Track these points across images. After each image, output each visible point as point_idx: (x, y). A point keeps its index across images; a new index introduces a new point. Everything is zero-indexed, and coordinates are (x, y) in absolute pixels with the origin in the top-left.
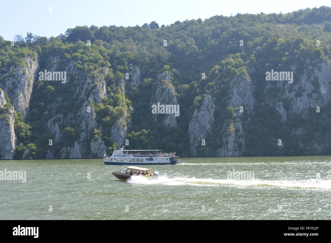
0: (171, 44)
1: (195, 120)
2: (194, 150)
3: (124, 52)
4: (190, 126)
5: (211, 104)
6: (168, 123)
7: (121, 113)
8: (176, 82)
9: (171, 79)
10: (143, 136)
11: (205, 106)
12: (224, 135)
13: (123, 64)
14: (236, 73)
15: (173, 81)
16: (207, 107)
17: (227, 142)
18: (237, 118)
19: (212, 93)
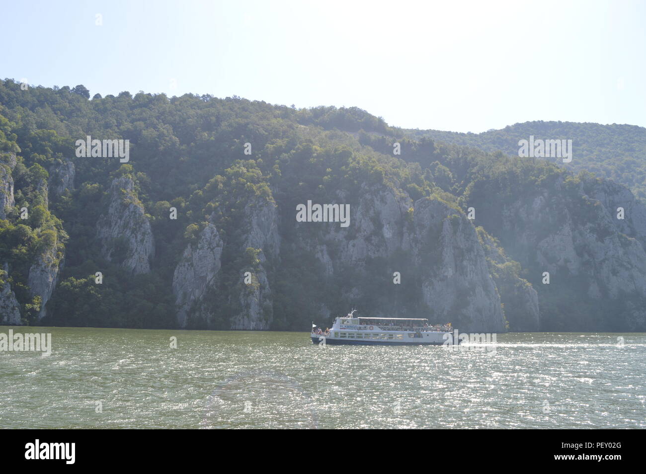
0: (129, 129)
1: (186, 264)
2: (182, 316)
3: (45, 131)
4: (176, 273)
5: (217, 239)
6: (133, 266)
7: (47, 242)
8: (144, 195)
9: (136, 190)
10: (93, 287)
11: (207, 241)
12: (242, 293)
13: (43, 151)
15: (140, 194)
16: (210, 244)
17: (248, 306)
19: (215, 221)
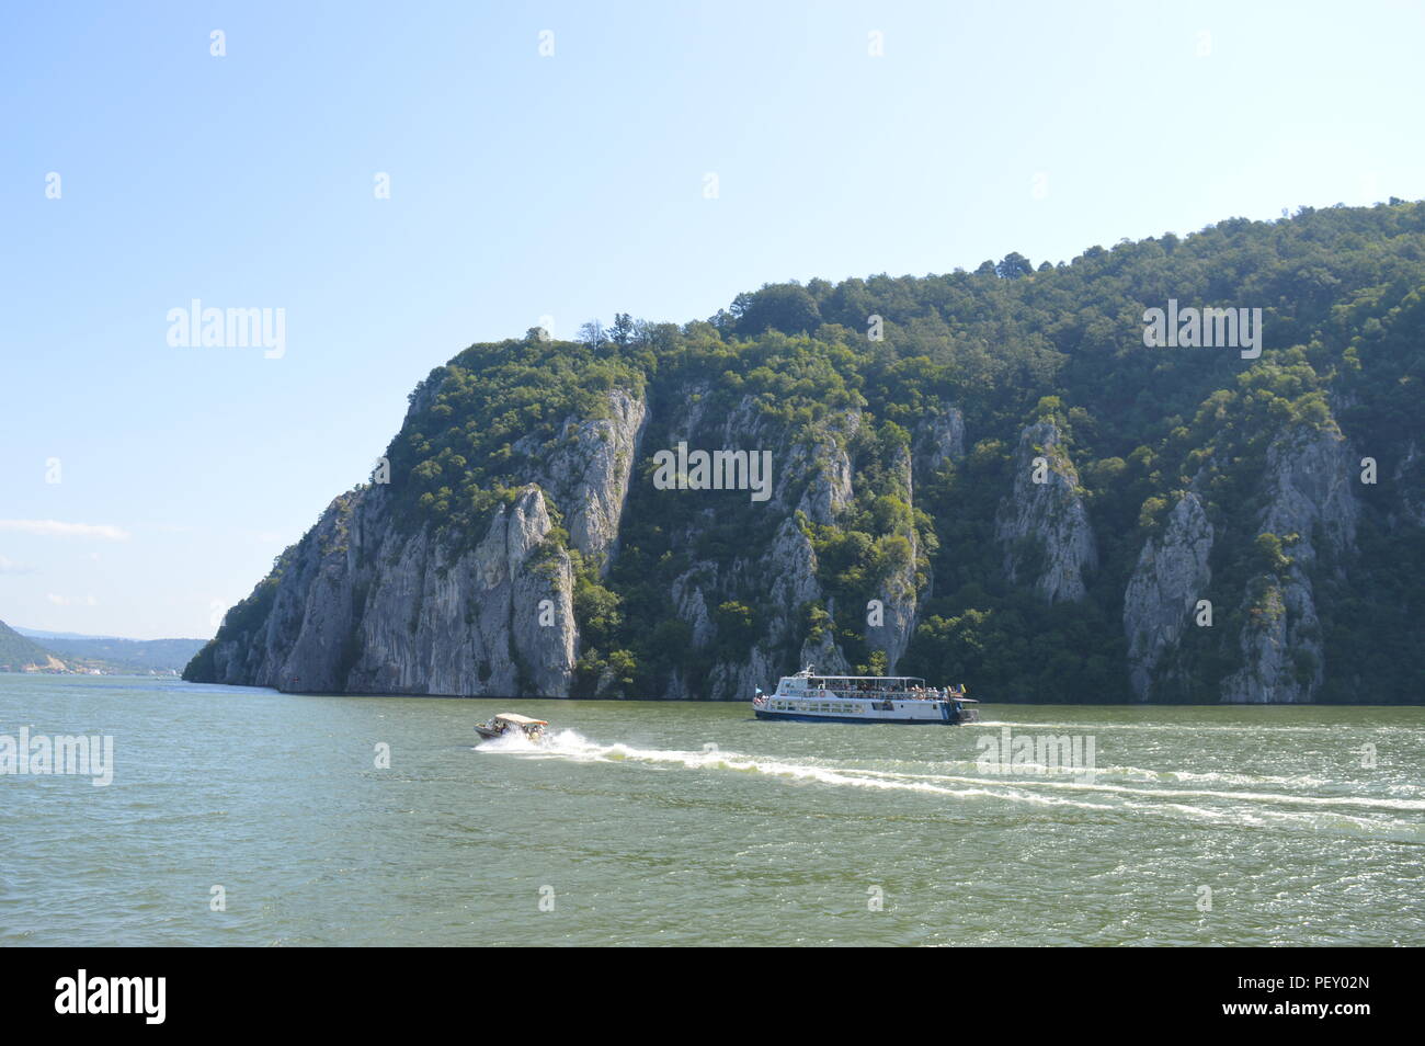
0: (1067, 325)
1: (1145, 578)
2: (1140, 678)
3: (910, 359)
4: (1127, 597)
5: (1199, 522)
6: (1054, 587)
7: (897, 558)
8: (1081, 451)
9: (1063, 443)
10: (969, 631)
11: (1180, 529)
12: (1245, 629)
13: (907, 397)
14: (1287, 415)
15: (1071, 448)
16: (1187, 533)
17: (1256, 655)
18: (1294, 569)
19: (1202, 487)
